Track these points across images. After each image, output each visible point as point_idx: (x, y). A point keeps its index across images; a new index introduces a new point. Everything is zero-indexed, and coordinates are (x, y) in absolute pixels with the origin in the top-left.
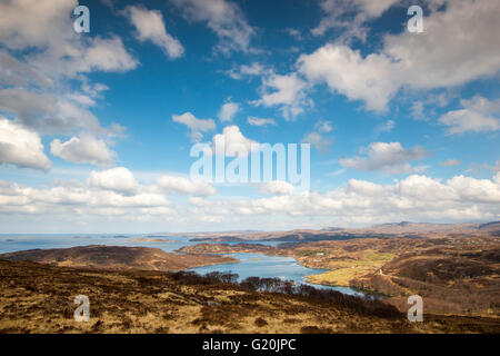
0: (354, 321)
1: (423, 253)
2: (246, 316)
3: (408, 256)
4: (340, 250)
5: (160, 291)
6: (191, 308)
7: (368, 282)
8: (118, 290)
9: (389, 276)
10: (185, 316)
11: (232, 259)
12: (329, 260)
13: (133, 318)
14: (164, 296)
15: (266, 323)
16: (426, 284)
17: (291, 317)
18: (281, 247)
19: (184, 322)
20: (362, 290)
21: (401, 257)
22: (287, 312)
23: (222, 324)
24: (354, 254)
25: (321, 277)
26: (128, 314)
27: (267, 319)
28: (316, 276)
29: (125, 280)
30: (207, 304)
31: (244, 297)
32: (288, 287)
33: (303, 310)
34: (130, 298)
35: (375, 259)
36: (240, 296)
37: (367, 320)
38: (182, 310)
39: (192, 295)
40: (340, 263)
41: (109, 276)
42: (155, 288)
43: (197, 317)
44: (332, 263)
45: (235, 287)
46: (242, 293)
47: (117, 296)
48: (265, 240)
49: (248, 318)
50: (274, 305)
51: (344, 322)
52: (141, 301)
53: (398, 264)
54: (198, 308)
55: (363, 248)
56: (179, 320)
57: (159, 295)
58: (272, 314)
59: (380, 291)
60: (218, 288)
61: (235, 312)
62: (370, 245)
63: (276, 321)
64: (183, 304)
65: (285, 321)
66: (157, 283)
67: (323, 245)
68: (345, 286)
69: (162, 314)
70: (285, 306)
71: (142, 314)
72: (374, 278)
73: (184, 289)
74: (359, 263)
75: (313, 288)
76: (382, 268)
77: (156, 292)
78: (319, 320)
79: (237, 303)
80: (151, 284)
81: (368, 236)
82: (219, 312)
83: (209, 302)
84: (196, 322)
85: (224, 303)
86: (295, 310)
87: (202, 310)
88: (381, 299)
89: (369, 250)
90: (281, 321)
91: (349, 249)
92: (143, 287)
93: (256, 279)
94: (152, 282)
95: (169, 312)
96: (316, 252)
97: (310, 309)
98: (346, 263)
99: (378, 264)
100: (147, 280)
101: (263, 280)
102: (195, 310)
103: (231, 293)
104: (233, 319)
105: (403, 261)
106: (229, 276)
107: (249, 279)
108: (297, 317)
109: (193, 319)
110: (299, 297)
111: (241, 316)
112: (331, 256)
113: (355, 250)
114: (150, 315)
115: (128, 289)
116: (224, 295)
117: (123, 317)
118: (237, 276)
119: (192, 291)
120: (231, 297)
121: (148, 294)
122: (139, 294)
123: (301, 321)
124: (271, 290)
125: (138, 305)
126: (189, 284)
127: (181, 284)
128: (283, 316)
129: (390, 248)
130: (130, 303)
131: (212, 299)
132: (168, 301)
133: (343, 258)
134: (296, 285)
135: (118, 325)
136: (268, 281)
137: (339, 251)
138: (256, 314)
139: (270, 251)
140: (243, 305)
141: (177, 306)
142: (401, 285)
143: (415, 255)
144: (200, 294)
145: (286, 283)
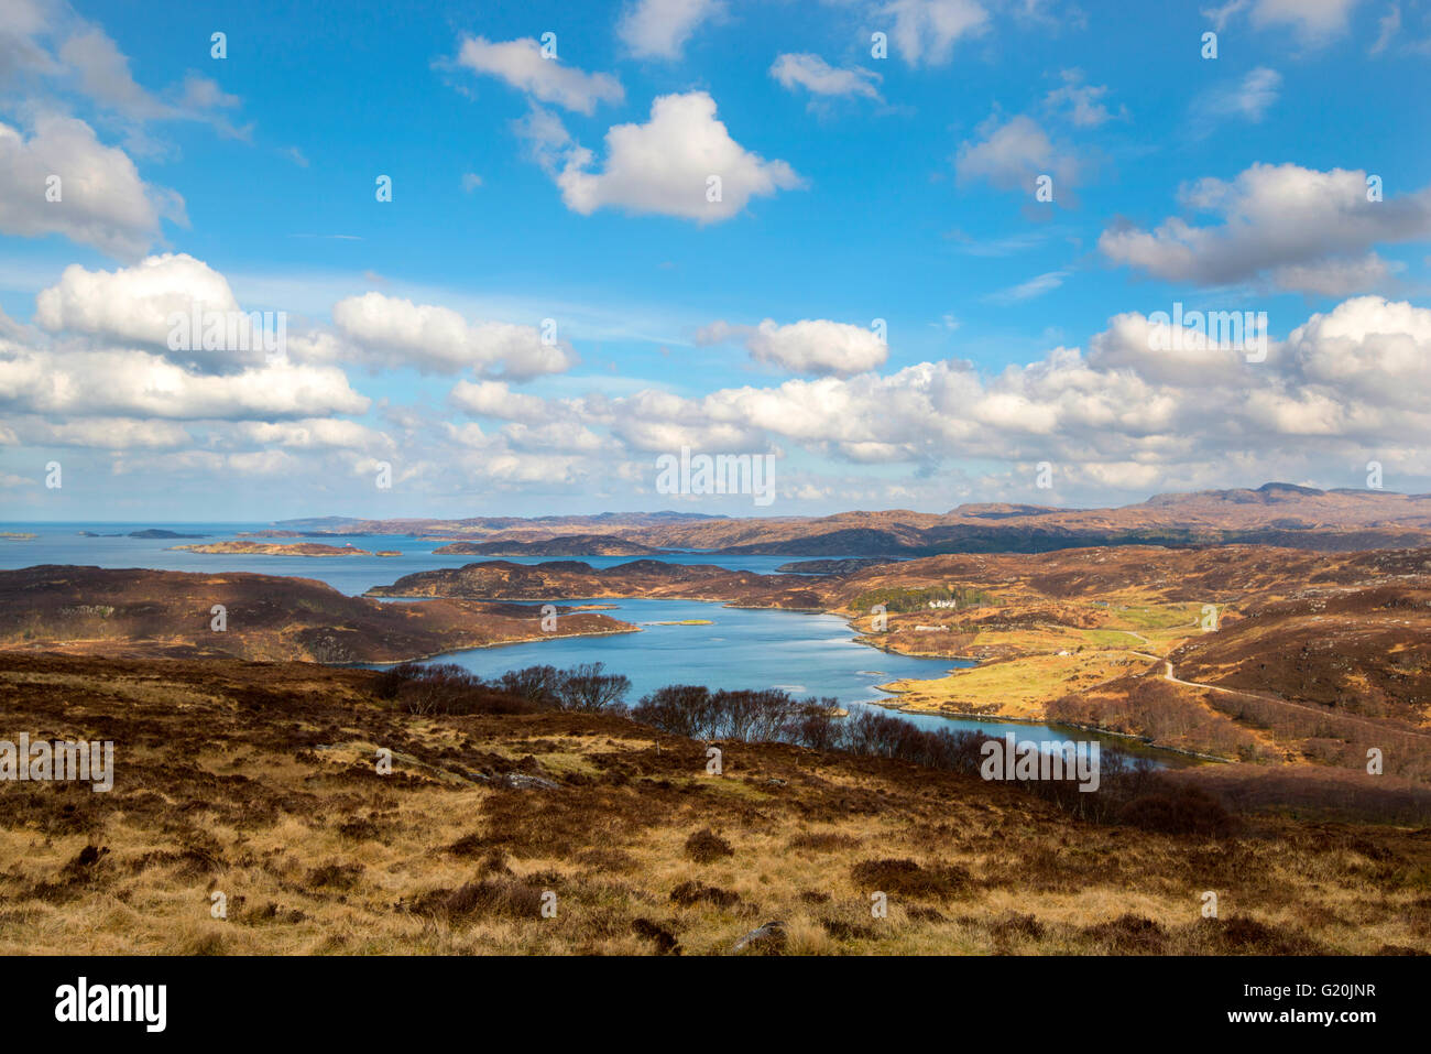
0: (1053, 844)
1: (1336, 605)
2: (653, 823)
3: (1276, 614)
4: (1019, 590)
5: (325, 739)
6: (447, 798)
7: (1115, 705)
8: (160, 736)
9: (1201, 686)
10: (422, 826)
11: (605, 622)
12: (973, 628)
13: (225, 833)
14: (343, 755)
15: (724, 850)
16: (1337, 716)
17: (818, 828)
18: (792, 577)
19: (422, 846)
20: (1092, 734)
21: (1252, 618)
22: (806, 811)
23: (563, 852)
24: (1071, 603)
25: (942, 689)
26: (205, 822)
27: (732, 836)
28: (920, 686)
29: (186, 698)
30: (506, 784)
31: (649, 761)
32: (816, 721)
33: (868, 806)
34: (209, 763)
35: (1152, 626)
36: (630, 755)
37: (1099, 839)
38: (410, 804)
39: (449, 753)
40: (1017, 638)
41: (121, 684)
42: (306, 727)
43: (470, 828)
44: (987, 639)
45: (614, 723)
46: (640, 745)
47: (159, 755)
48: (730, 551)
49: (659, 834)
50: (764, 787)
51: (1015, 847)
52: (251, 774)
53: (1237, 641)
54: (471, 799)
55: (1106, 582)
56: (402, 840)
57: (321, 752)
58: (749, 816)
59: (1161, 741)
60: (550, 726)
61: (617, 811)
62: (1134, 573)
63: (762, 840)
64: (414, 784)
65: (799, 843)
66: (312, 707)
67: (954, 570)
68: (1030, 722)
69: (334, 818)
70: (802, 793)
71: (261, 819)
72: (1140, 692)
73: (420, 729)
74: (1088, 636)
75: (909, 727)
76: (1176, 658)
77: (313, 741)
78: (924, 837)
79: (620, 781)
80: (291, 712)
81: (1132, 539)
82: (551, 811)
83: (516, 778)
84: (464, 849)
85: (572, 779)
86: (839, 805)
87: (489, 806)
88: (1161, 767)
89: (1134, 591)
90: (781, 843)
91: (1055, 586)
92: (258, 723)
93: (694, 696)
94: (291, 704)
95: (363, 813)
96: (926, 597)
97: (893, 802)
98: (1040, 637)
99: (1161, 644)
100: (273, 701)
101: (722, 697)
102: (466, 805)
103: (600, 745)
104: (605, 837)
105: (1257, 633)
106: (591, 684)
107: (669, 695)
108: (844, 828)
109: (452, 835)
110: (856, 760)
111: (632, 828)
112: (985, 612)
113: (1077, 591)
114: (291, 825)
115: (198, 732)
116: (574, 754)
117: (186, 830)
118: (621, 682)
119: (451, 736)
120: (599, 760)
121: (277, 748)
122: (243, 751)
123: (855, 844)
124: (749, 734)
125: (240, 786)
126: (437, 711)
127: (407, 711)
128: (791, 824)
129: (1210, 585)
130: (208, 781)
131: (526, 765)
132: (359, 773)
133: (1028, 621)
134: (845, 715)
135: (166, 859)
136: (742, 703)
137: (1015, 595)
138: (693, 816)
139: (754, 591)
140: (644, 788)
141: (392, 793)
142: (1241, 718)
143: (1303, 609)
144: (482, 747)
145: (810, 709)
